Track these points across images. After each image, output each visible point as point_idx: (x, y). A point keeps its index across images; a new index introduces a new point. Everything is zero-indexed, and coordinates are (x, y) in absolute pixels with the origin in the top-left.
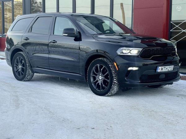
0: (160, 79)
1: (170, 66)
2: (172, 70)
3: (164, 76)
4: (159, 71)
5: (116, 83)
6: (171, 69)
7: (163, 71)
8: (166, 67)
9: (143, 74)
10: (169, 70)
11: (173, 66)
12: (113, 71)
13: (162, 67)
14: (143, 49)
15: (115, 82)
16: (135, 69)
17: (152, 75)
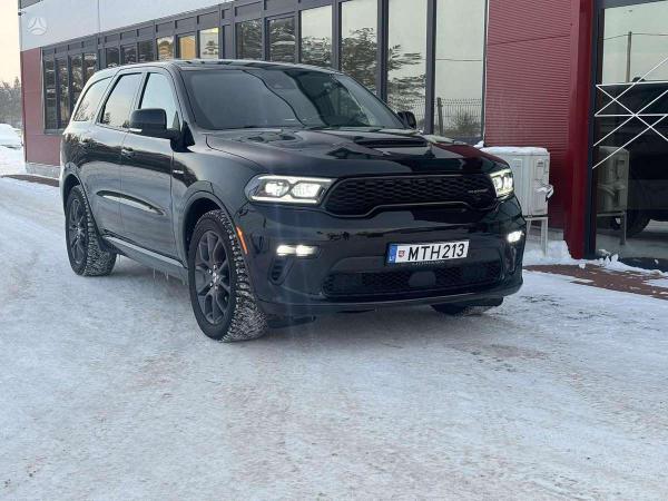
0: (412, 289)
1: (451, 244)
2: (465, 255)
3: (431, 277)
4: (398, 260)
5: (251, 301)
6: (458, 250)
7: (420, 259)
8: (431, 245)
9: (333, 269)
10: (450, 255)
11: (466, 243)
12: (240, 258)
13: (414, 247)
14: (335, 180)
15: (247, 294)
16: (303, 250)
17: (376, 274)
